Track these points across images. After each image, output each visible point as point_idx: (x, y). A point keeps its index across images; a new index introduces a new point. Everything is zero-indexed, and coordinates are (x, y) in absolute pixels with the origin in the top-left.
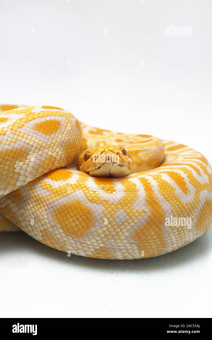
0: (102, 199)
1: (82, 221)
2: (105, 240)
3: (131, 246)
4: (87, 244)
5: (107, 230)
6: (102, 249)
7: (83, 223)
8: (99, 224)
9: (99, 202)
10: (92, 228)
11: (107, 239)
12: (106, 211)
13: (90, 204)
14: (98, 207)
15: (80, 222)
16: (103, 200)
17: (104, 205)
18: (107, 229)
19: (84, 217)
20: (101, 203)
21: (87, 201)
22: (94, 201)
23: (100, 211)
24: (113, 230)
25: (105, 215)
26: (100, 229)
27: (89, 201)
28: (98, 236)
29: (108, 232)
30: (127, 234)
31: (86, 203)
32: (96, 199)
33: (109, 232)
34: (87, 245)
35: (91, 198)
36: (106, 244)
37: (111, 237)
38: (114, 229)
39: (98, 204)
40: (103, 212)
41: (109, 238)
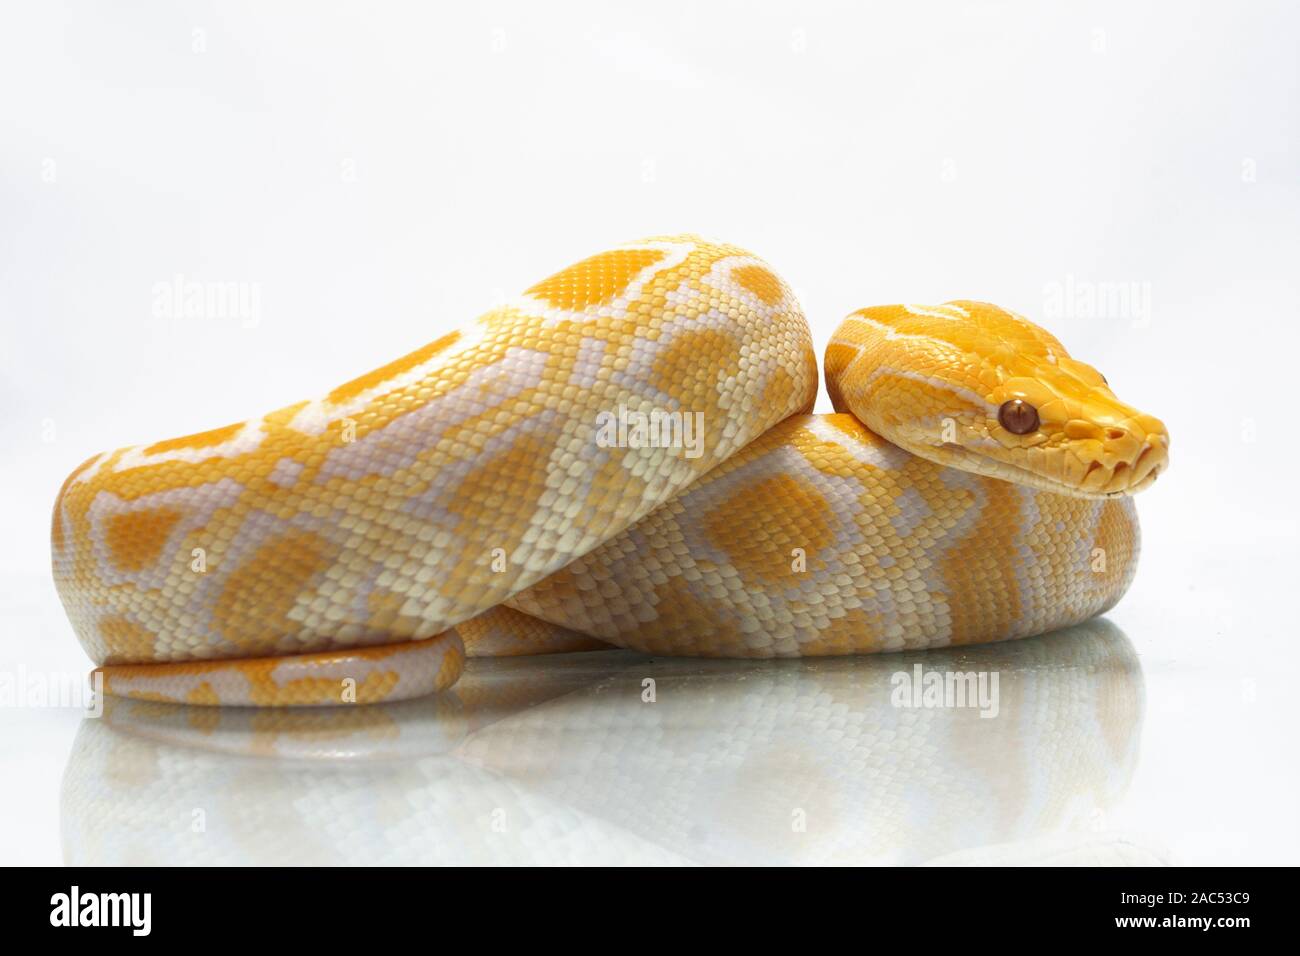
0: (855, 463)
1: (798, 532)
2: (865, 583)
3: (934, 602)
4: (809, 605)
5: (872, 553)
6: (852, 619)
7: (803, 537)
8: (848, 538)
9: (848, 471)
10: (831, 549)
11: (872, 579)
12: (870, 496)
13: (822, 479)
14: (847, 488)
15: (791, 537)
16: (859, 465)
17: (863, 481)
18: (871, 550)
19: (806, 521)
20: (855, 475)
21: (813, 472)
22: (832, 470)
23: (854, 497)
24: (888, 551)
25: (867, 507)
26: (853, 551)
27: (819, 472)
28: (847, 573)
29: (874, 559)
30: (926, 564)
31: (812, 478)
32: (839, 463)
33: (878, 557)
34: (808, 609)
35: (823, 463)
36: (867, 598)
37: (883, 573)
38: (891, 548)
39: (846, 478)
40: (861, 499)
41: (877, 577)
